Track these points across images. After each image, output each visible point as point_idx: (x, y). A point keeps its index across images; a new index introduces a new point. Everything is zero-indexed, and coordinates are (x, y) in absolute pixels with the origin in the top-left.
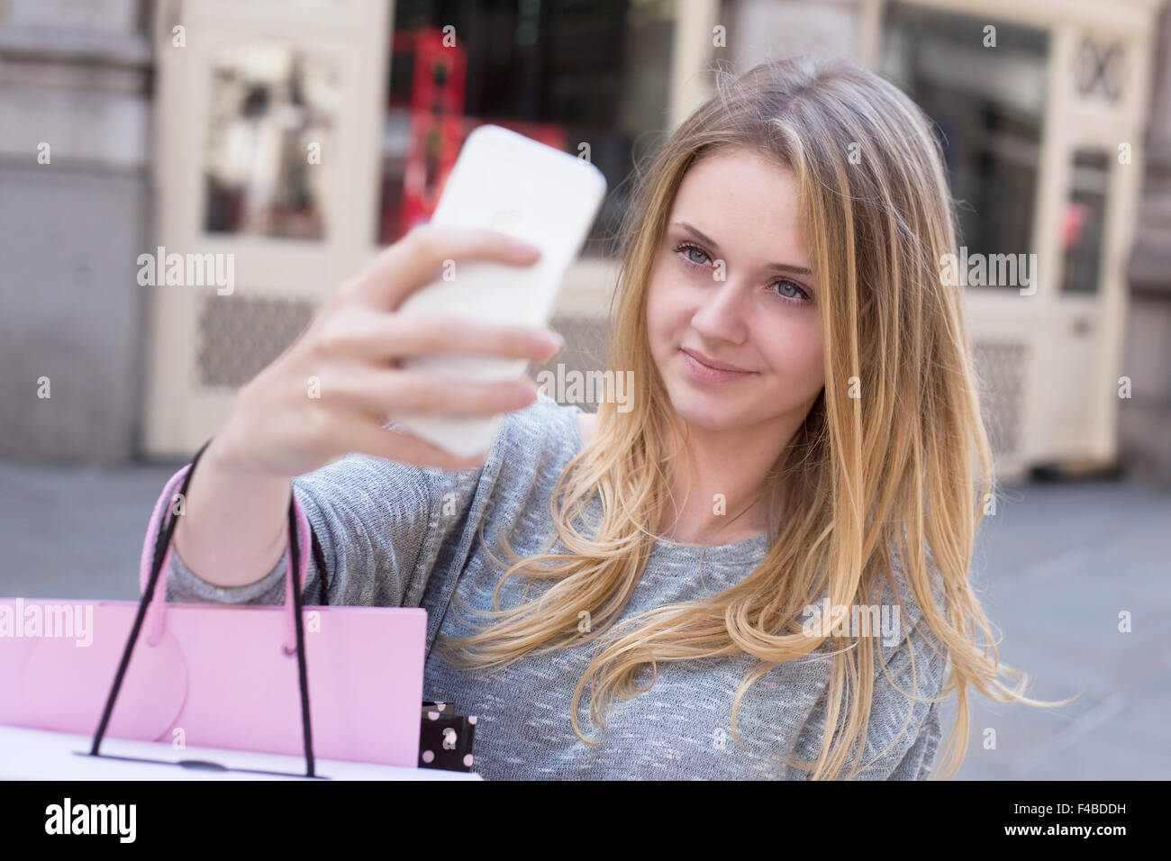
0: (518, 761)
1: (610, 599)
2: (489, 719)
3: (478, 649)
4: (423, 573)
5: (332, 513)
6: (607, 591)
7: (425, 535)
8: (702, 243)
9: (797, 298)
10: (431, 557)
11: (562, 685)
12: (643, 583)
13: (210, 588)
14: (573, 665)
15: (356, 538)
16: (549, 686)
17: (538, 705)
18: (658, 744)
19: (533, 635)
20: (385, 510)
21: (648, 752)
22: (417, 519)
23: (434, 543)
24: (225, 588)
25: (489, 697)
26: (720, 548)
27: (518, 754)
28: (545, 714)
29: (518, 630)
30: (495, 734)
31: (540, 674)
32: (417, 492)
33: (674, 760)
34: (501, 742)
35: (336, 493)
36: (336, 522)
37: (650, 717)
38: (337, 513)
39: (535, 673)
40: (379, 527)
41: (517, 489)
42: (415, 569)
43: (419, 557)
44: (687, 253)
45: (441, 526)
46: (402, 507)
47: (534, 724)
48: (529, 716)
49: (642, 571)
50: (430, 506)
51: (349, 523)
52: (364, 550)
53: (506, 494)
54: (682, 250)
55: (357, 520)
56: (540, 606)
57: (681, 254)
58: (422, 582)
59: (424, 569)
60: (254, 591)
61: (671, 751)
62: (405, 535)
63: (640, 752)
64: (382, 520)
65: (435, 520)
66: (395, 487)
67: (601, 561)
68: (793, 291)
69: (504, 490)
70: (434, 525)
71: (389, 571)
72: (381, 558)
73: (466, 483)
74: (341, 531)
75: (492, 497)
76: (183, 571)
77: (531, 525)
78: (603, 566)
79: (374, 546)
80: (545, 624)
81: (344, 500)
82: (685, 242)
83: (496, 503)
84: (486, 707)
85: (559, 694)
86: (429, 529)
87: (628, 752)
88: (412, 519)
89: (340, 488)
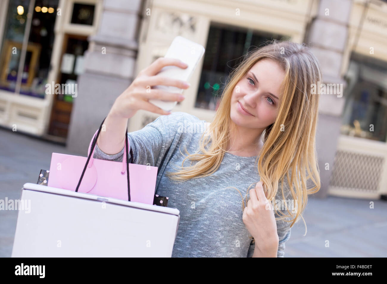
0: (185, 205)
1: (212, 167)
2: (178, 194)
3: (178, 175)
4: (161, 159)
5: (136, 141)
6: (212, 165)
7: (161, 149)
8: (255, 80)
9: (271, 103)
10: (162, 155)
11: (198, 186)
12: (222, 163)
13: (105, 154)
14: (201, 181)
15: (142, 148)
16: (194, 186)
17: (191, 190)
18: (222, 202)
19: (192, 174)
20: (150, 142)
21: (220, 204)
22: (159, 145)
23: (163, 151)
24: (109, 155)
25: (178, 188)
26: (243, 157)
27: (185, 203)
28: (192, 193)
29: (188, 172)
30: (179, 197)
31: (192, 183)
32: (159, 138)
33: (226, 207)
34: (181, 200)
35: (137, 137)
36: (136, 143)
37: (221, 195)
38: (137, 142)
39: (190, 182)
40: (148, 146)
41: (187, 139)
42: (158, 158)
43: (159, 155)
44: (250, 80)
45: (165, 147)
46: (154, 141)
47: (189, 195)
48: (188, 193)
49: (221, 160)
50: (162, 142)
51: (140, 144)
52: (144, 151)
53: (183, 140)
54: (249, 79)
55: (142, 143)
56: (194, 167)
57: (248, 80)
58: (160, 161)
59: (161, 158)
60: (116, 156)
61: (226, 204)
62: (155, 148)
63: (217, 204)
64: (149, 144)
65: (164, 145)
66: (153, 136)
67: (211, 156)
68: (271, 101)
69: (183, 139)
70: (164, 147)
71: (151, 157)
72: (149, 154)
73: (172, 137)
74: (138, 145)
75: (179, 140)
76: (99, 150)
77: (192, 148)
78: (211, 157)
79: (147, 151)
80: (196, 172)
81: (139, 138)
82: (251, 77)
83: (181, 142)
84: (177, 190)
85: (197, 188)
86: (162, 147)
87: (215, 204)
88: (157, 145)
89: (138, 136)
